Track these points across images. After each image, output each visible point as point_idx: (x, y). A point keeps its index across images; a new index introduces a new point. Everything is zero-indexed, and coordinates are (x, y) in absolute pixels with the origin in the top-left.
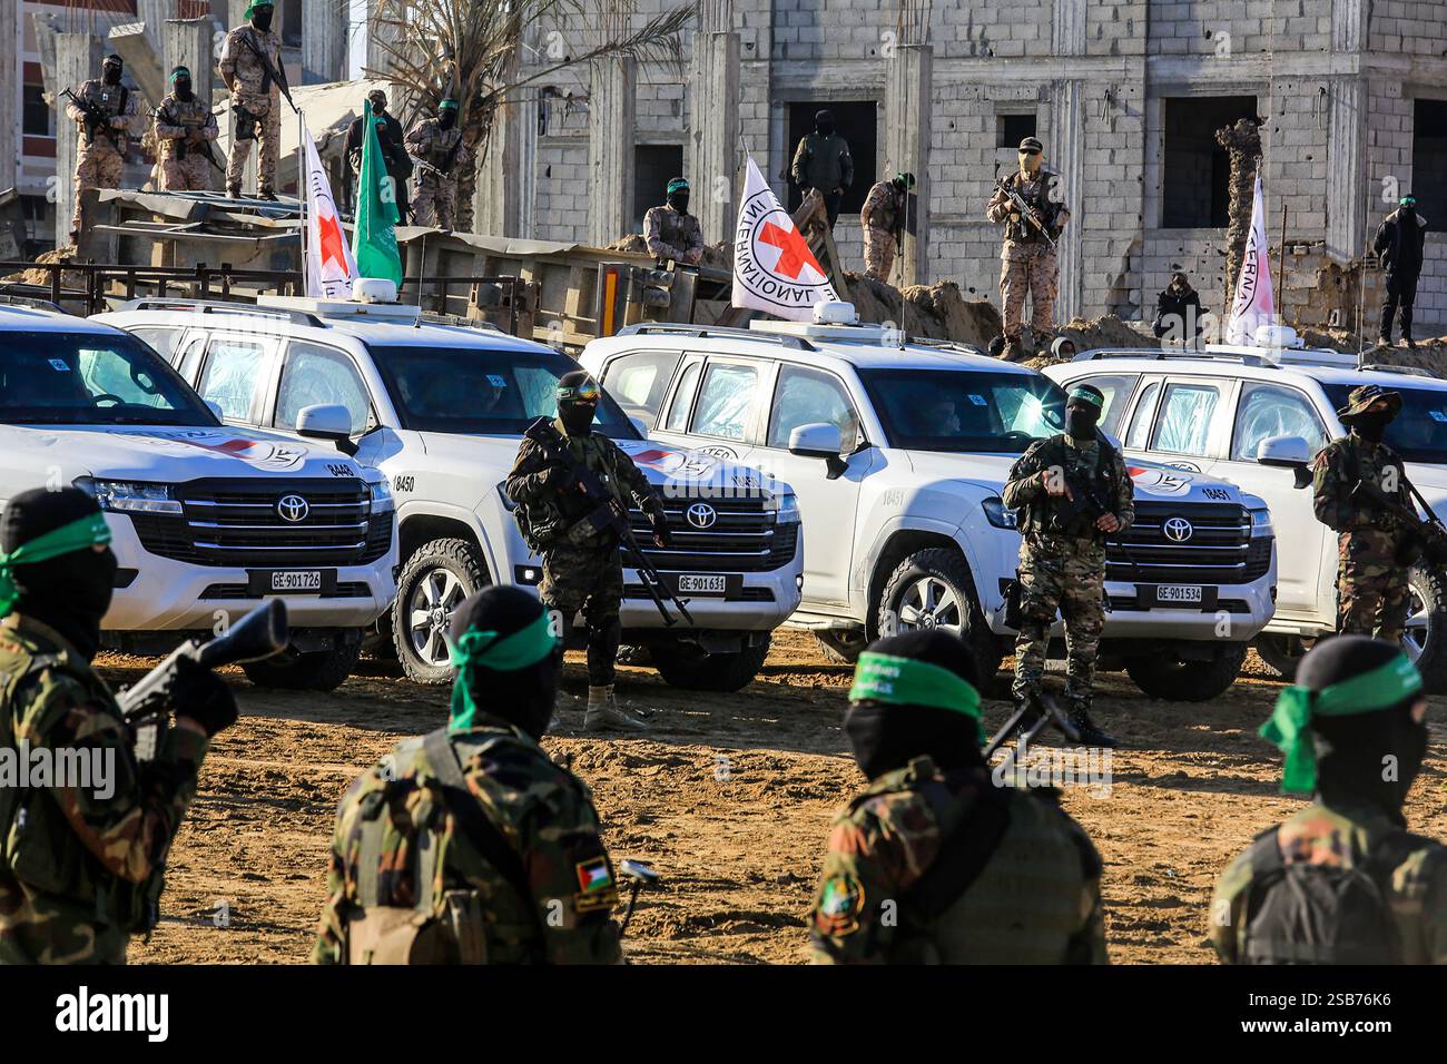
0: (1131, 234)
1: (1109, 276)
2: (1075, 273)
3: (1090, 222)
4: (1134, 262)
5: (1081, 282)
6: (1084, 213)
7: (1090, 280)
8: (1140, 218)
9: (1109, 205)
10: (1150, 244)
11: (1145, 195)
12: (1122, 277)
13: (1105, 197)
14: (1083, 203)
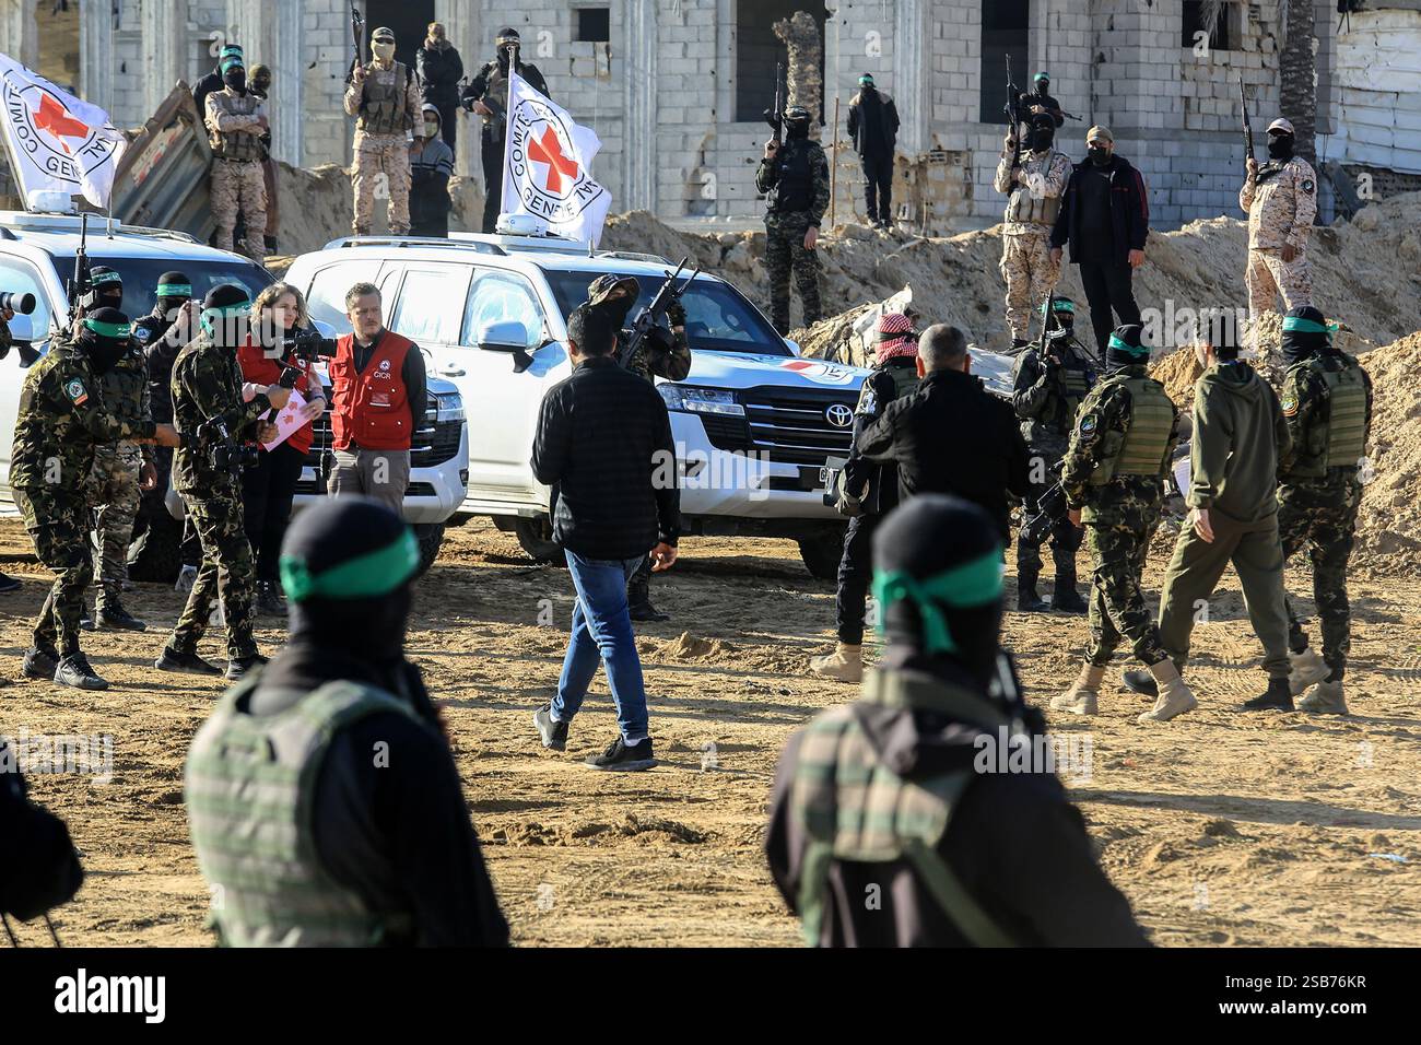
0: (704, 129)
1: (684, 172)
2: (651, 168)
3: (665, 117)
4: (708, 156)
5: (656, 177)
6: (658, 108)
7: (666, 175)
8: (714, 112)
9: (683, 99)
10: (723, 138)
11: (717, 89)
12: (696, 172)
13: (678, 91)
14: (657, 97)
